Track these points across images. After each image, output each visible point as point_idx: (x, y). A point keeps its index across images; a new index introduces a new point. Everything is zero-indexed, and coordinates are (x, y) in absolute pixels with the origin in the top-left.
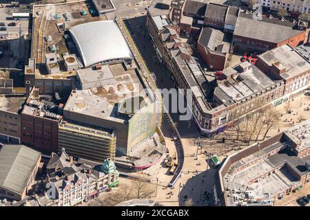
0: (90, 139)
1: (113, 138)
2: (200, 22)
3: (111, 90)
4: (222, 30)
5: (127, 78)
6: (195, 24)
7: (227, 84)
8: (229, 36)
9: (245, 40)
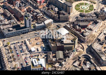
0: (69, 47)
1: (73, 46)
2: (74, 25)
3: (69, 38)
4: (78, 25)
5: (70, 36)
6: (73, 25)
7: (85, 33)
8: (79, 26)
9: (82, 26)
